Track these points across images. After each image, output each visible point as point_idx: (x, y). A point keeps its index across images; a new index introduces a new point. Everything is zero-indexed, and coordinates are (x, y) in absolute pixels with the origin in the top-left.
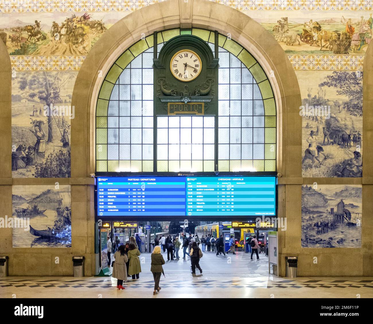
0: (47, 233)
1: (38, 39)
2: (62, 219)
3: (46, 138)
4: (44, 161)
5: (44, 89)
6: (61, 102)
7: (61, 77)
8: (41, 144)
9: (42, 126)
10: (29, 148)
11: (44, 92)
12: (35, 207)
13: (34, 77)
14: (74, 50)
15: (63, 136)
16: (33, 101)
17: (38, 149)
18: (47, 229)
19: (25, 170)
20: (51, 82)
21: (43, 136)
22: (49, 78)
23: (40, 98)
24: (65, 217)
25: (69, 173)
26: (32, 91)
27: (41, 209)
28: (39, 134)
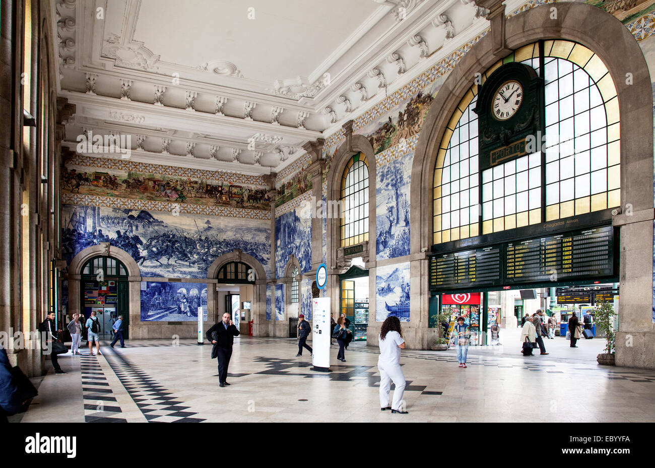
0: (396, 309)
1: (390, 133)
2: (405, 294)
3: (396, 221)
4: (394, 242)
5: (394, 177)
6: (404, 185)
7: (404, 161)
8: (392, 228)
9: (393, 210)
10: (386, 233)
11: (394, 179)
12: (389, 285)
13: (388, 168)
14: (412, 131)
15: (406, 216)
16: (388, 190)
17: (390, 233)
18: (395, 305)
19: (383, 252)
20: (398, 168)
21: (394, 219)
22: (397, 165)
23: (392, 186)
24: (406, 293)
25: (409, 250)
26: (387, 181)
27: (392, 287)
28: (391, 219)
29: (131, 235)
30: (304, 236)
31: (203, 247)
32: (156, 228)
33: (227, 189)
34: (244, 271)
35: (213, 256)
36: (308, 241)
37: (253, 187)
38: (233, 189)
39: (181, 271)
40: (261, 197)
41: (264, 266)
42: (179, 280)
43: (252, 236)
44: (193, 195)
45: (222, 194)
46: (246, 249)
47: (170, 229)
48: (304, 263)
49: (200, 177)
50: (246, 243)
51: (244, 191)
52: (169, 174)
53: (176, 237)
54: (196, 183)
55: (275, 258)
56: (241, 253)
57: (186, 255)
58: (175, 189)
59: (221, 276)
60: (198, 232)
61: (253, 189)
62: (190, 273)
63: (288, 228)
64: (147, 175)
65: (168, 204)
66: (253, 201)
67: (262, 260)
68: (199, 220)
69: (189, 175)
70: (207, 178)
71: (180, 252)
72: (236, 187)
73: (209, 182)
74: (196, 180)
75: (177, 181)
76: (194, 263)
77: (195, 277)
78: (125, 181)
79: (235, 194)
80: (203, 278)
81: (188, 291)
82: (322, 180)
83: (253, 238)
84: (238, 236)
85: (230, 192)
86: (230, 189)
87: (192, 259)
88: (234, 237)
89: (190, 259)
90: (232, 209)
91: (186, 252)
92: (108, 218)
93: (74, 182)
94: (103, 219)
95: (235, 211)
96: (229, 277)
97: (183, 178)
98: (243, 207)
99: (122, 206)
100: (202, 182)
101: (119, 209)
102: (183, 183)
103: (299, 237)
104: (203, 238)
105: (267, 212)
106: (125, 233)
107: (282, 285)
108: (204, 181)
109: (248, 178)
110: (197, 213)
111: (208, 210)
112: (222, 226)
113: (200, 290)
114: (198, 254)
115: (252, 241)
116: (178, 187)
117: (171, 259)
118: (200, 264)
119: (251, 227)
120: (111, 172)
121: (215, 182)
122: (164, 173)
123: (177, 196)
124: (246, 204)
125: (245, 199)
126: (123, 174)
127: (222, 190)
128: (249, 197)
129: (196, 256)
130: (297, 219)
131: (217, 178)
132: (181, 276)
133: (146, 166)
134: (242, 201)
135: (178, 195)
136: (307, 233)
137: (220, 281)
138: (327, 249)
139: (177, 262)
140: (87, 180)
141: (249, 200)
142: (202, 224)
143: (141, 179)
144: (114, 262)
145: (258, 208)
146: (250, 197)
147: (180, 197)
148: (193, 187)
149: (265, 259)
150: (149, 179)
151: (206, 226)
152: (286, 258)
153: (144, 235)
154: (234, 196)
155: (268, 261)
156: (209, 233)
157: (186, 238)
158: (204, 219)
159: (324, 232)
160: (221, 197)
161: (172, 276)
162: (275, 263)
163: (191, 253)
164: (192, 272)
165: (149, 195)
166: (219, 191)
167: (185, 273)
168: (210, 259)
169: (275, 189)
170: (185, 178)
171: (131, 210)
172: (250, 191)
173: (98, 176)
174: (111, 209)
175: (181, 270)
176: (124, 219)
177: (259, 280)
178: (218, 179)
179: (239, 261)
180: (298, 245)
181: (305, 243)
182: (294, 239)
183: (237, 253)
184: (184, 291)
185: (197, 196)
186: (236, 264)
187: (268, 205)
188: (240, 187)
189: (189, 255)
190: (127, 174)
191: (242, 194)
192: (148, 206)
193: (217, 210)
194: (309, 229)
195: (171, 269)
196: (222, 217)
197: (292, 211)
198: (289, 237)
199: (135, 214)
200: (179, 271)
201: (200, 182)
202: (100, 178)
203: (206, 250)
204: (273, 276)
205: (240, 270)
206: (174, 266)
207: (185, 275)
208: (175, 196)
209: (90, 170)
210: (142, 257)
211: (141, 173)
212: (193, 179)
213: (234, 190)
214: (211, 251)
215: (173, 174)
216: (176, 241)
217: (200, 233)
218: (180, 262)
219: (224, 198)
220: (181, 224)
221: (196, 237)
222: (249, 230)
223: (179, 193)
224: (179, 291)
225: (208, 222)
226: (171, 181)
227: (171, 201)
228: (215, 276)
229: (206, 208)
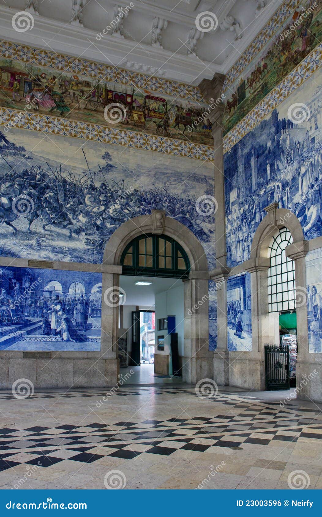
31: (97, 201)
32: (11, 159)
33: (140, 101)
34: (170, 252)
35: (114, 220)
37: (184, 103)
38: (151, 101)
39: (54, 248)
41: (204, 244)
42: (47, 264)
43: (184, 188)
44: (82, 106)
45: (131, 108)
46: (173, 212)
47: (38, 163)
49: (95, 76)
50: (173, 200)
51: (169, 107)
52: (40, 64)
53: (47, 180)
54: (88, 84)
55: (225, 227)
56: (164, 216)
57: (64, 216)
58: (50, 92)
59: (129, 262)
60: (88, 173)
61: (184, 106)
62: (71, 251)
65: (36, 116)
66: (185, 125)
67: (201, 233)
68: (91, 151)
69: (77, 70)
70: (106, 78)
71: (54, 209)
72: (157, 99)
73: (110, 87)
74: (88, 79)
75: (54, 78)
76: (78, 231)
77: (81, 260)
79: (154, 110)
80: (95, 262)
81: (66, 287)
83: (184, 192)
84: (159, 185)
85: (145, 107)
86: (145, 101)
87: (76, 224)
88: (153, 187)
89: (71, 223)
90: (149, 137)
91: (64, 210)
95: (154, 141)
96: (142, 264)
97: (64, 74)
98: (168, 135)
100: (98, 86)
102: (65, 83)
104: (97, 185)
105: (207, 147)
107: (243, 278)
108: (102, 82)
109: (176, 86)
110: (88, 138)
111: (107, 135)
112: (132, 165)
113: (89, 285)
114: (87, 214)
115: (184, 196)
116: (56, 89)
117: (35, 222)
118: (90, 234)
119: (182, 171)
121: (120, 88)
122: (31, 60)
123: (54, 104)
124: (172, 131)
125: (172, 121)
127: (132, 101)
128: (177, 118)
129: (83, 219)
131: (124, 81)
132: (52, 256)
134: (167, 124)
135: (55, 102)
137: (127, 271)
139: (47, 228)
141: (177, 123)
142: (96, 159)
145: (193, 139)
146: (179, 120)
147: (58, 106)
148: (82, 91)
149: (206, 231)
150: (3, 69)
151: (103, 162)
154: (152, 114)
155: (211, 235)
156: (109, 177)
157: (65, 181)
158: (100, 151)
160: (130, 114)
161: (35, 256)
162: (225, 236)
163: (74, 212)
164: (74, 250)
165: (1, 97)
167: (60, 251)
168: (108, 225)
172: (180, 108)
177: (196, 270)
178: (126, 83)
179: (159, 232)
183: (158, 216)
184: (58, 287)
185: (89, 107)
186: (156, 238)
187: (208, 136)
188: (163, 101)
189: (71, 216)
191: (166, 113)
193: (123, 135)
195: (33, 242)
196: (131, 149)
200: (50, 246)
201: (94, 84)
203: (103, 208)
204: (220, 263)
205: (161, 250)
206: (41, 235)
207: (60, 256)
208: (50, 104)
212: (82, 78)
213: (154, 105)
214: (111, 211)
215: (48, 65)
216: (48, 187)
217: (92, 174)
218: (52, 228)
219: (135, 116)
220: (57, 156)
221: (84, 182)
222: (178, 176)
223: (57, 100)
224: (48, 287)
225: (107, 156)
226: (44, 76)
227: (41, 112)
228: (118, 260)
229: (104, 131)
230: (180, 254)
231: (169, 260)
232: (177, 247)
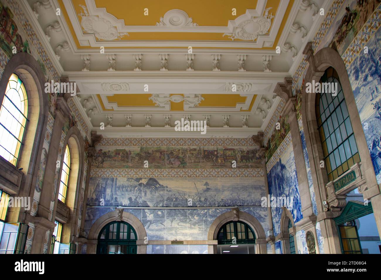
29: (140, 201)
30: (291, 182)
32: (162, 193)
33: (222, 152)
34: (243, 230)
35: (211, 216)
36: (295, 186)
37: (245, 148)
38: (227, 151)
39: (183, 234)
40: (253, 156)
41: (262, 223)
42: (181, 242)
43: (248, 194)
44: (193, 161)
45: (217, 157)
46: (243, 208)
47: (174, 193)
48: (295, 212)
49: (198, 145)
51: (237, 152)
52: (173, 145)
53: (178, 200)
54: (195, 150)
55: (271, 214)
58: (178, 157)
60: (198, 194)
61: (245, 150)
63: (278, 179)
64: (155, 147)
65: (172, 170)
66: (246, 160)
67: (260, 218)
68: (199, 183)
69: (189, 144)
70: (204, 145)
72: (230, 149)
73: (206, 148)
74: (195, 147)
75: (179, 150)
76: (194, 224)
77: (196, 239)
78: (138, 155)
79: (229, 156)
80: (204, 239)
82: (297, 117)
83: (249, 196)
84: (235, 195)
85: (224, 155)
86: (224, 152)
87: (193, 221)
88: (231, 196)
89: (191, 221)
90: (227, 170)
92: (123, 187)
93: (100, 159)
94: (119, 188)
95: (230, 172)
96: (229, 238)
97: (184, 147)
99: (135, 176)
100: (200, 149)
101: (132, 179)
102: (184, 151)
103: (287, 185)
104: (203, 199)
105: (259, 170)
106: (135, 199)
107: (279, 243)
108: (202, 147)
109: (239, 141)
110: (197, 176)
111: (206, 173)
112: (219, 187)
114: (198, 215)
115: (248, 199)
116: (181, 155)
117: (174, 222)
118: (200, 225)
119: (247, 185)
120: (127, 149)
121: (211, 148)
122: (169, 144)
123: (180, 163)
126: (136, 149)
127: (217, 153)
128: (242, 157)
129: (196, 218)
130: (283, 167)
131: (213, 144)
132: (183, 238)
133: (154, 140)
135: (180, 161)
136: (293, 178)
137: (220, 242)
138: (315, 188)
139: (179, 224)
140: (109, 157)
141: (242, 160)
142: (201, 187)
143: (150, 151)
144: (126, 226)
145: (251, 167)
147: (182, 163)
148: (192, 154)
149: (263, 216)
150: (157, 151)
151: (205, 187)
152: (280, 212)
153: (151, 200)
154: (228, 158)
155: (266, 218)
156: (208, 194)
157: (187, 200)
158: (203, 182)
159: (308, 170)
160: (217, 160)
161: (175, 238)
162: (272, 219)
164: (193, 234)
165: (156, 164)
166: (214, 155)
167: (186, 235)
168: (209, 220)
169: (264, 147)
170: (185, 147)
171: (141, 179)
172: (242, 152)
173: (117, 152)
174: (126, 179)
175: (184, 231)
176: (136, 187)
177: (259, 238)
178: (213, 145)
179: (236, 220)
180: (287, 194)
181: (293, 190)
182: (284, 189)
183: (235, 212)
185: (196, 161)
186: (235, 223)
187: (259, 163)
188: (234, 149)
189: (190, 217)
190: (139, 149)
191: (235, 156)
192: (156, 174)
193: (214, 172)
194: (294, 173)
195: (173, 232)
196: (218, 178)
197: (278, 161)
198: (280, 188)
199: (144, 181)
200: (181, 233)
201: (198, 149)
202: (119, 154)
203: (206, 211)
204: (271, 233)
205: (239, 229)
206: (177, 228)
207: (186, 238)
208: (177, 163)
209: (112, 149)
210: (149, 221)
211: (151, 147)
212: (192, 147)
213: (228, 153)
214: (210, 212)
215: (176, 144)
217: (200, 194)
218: (182, 224)
219: (219, 161)
220: (182, 188)
221: (196, 198)
222: (244, 188)
223: (181, 160)
225: (207, 184)
226: (174, 150)
227: (174, 168)
228: (216, 237)
229: (204, 171)
230: (249, 230)
231: (244, 234)
232: (247, 227)
